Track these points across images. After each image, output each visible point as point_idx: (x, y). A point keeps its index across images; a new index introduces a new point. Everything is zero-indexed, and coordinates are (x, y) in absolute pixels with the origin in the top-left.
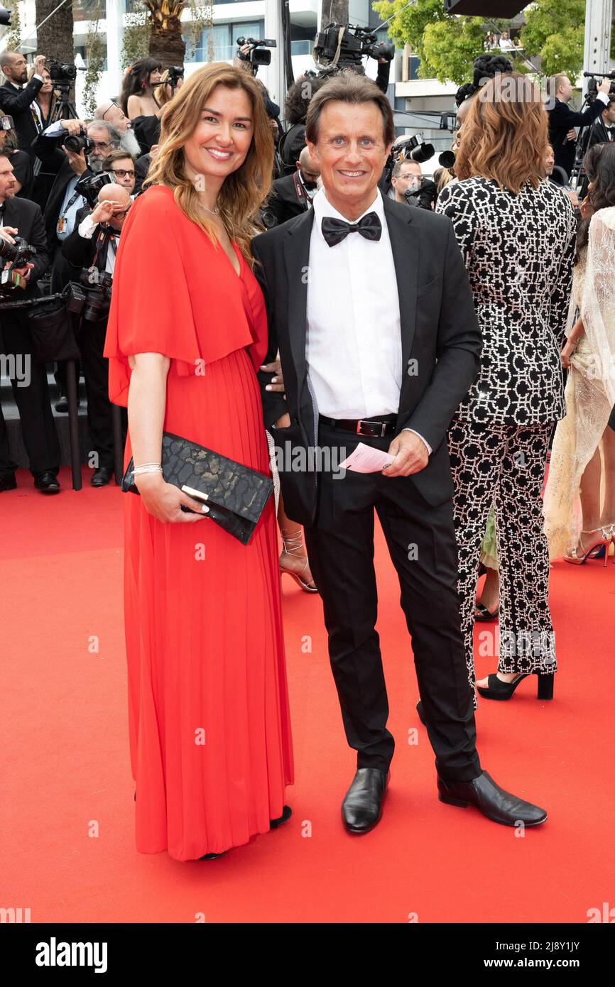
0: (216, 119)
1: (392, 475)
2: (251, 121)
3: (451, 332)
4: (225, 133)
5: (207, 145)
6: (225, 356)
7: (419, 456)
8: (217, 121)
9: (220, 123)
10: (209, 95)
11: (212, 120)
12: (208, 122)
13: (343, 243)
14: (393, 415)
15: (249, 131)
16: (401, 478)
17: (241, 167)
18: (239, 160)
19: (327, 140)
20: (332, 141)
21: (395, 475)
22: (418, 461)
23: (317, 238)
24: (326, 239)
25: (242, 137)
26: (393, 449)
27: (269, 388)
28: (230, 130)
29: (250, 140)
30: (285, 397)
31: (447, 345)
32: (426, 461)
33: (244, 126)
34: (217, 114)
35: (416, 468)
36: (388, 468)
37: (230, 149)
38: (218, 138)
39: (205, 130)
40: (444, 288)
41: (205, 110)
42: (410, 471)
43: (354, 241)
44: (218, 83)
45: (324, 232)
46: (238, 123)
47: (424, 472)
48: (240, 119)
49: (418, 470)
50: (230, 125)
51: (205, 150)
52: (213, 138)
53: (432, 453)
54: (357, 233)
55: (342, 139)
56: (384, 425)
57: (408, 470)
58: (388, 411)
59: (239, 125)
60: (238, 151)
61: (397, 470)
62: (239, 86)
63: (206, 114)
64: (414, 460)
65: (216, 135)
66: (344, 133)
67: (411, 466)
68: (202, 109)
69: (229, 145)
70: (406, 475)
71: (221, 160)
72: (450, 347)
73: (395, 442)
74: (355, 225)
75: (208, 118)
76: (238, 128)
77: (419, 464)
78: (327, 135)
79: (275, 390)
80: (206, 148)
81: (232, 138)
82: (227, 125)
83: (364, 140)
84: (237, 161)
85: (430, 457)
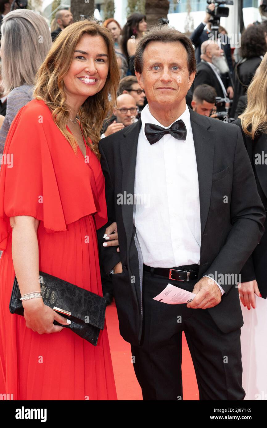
0: (84, 57)
1: (194, 308)
2: (107, 56)
3: (242, 206)
4: (91, 65)
5: (78, 76)
6: (77, 220)
7: (213, 295)
8: (85, 58)
9: (87, 59)
10: (78, 41)
11: (81, 58)
12: (79, 59)
13: (160, 142)
14: (195, 265)
15: (107, 63)
16: (200, 310)
17: (103, 88)
18: (102, 84)
19: (148, 67)
20: (151, 68)
21: (196, 308)
22: (213, 299)
23: (142, 138)
24: (148, 139)
25: (103, 68)
26: (195, 290)
27: (105, 244)
28: (94, 63)
29: (108, 69)
30: (118, 250)
31: (238, 215)
32: (219, 299)
33: (104, 61)
34: (84, 53)
35: (211, 304)
36: (190, 303)
37: (95, 76)
38: (87, 70)
39: (77, 65)
40: (234, 175)
41: (76, 51)
42: (207, 306)
43: (168, 140)
44: (84, 33)
45: (147, 134)
46: (99, 59)
47: (218, 307)
48: (101, 55)
49: (213, 306)
50: (94, 60)
51: (77, 80)
52: (83, 70)
53: (224, 294)
54: (169, 135)
55: (158, 66)
56: (188, 273)
57: (205, 304)
58: (193, 262)
59: (99, 60)
60: (101, 78)
61: (197, 305)
62: (98, 34)
63: (77, 54)
64: (210, 298)
65: (85, 68)
66: (160, 61)
67: (208, 302)
68: (74, 51)
69: (95, 74)
70: (204, 308)
71: (89, 85)
72: (240, 217)
73: (197, 285)
74: (168, 129)
75: (79, 57)
76: (99, 62)
77: (213, 301)
78: (149, 64)
79: (109, 245)
80: (79, 78)
81: (96, 69)
82: (92, 60)
83: (174, 66)
84: (101, 85)
85: (223, 297)
